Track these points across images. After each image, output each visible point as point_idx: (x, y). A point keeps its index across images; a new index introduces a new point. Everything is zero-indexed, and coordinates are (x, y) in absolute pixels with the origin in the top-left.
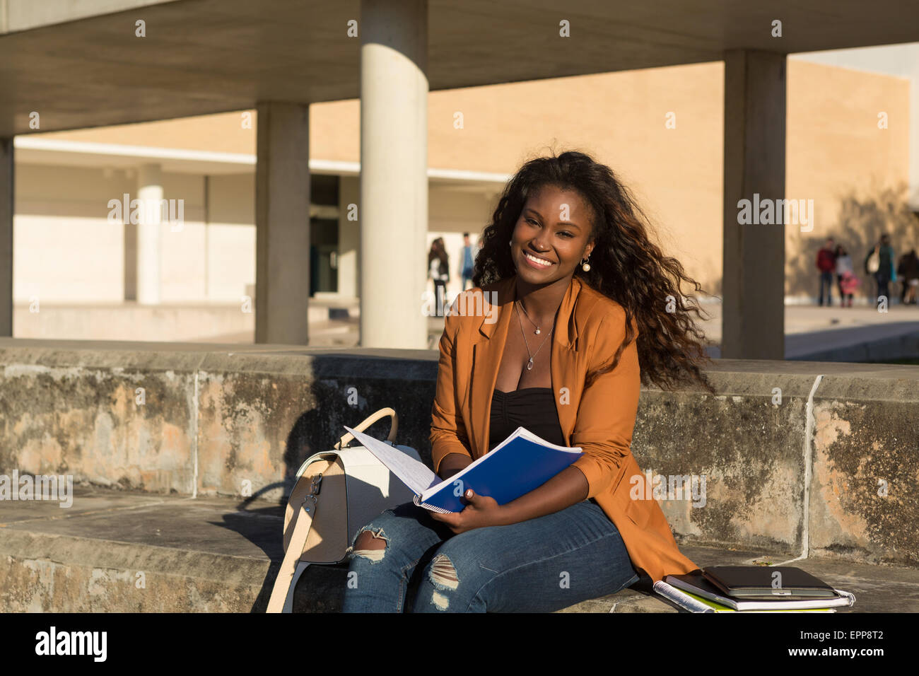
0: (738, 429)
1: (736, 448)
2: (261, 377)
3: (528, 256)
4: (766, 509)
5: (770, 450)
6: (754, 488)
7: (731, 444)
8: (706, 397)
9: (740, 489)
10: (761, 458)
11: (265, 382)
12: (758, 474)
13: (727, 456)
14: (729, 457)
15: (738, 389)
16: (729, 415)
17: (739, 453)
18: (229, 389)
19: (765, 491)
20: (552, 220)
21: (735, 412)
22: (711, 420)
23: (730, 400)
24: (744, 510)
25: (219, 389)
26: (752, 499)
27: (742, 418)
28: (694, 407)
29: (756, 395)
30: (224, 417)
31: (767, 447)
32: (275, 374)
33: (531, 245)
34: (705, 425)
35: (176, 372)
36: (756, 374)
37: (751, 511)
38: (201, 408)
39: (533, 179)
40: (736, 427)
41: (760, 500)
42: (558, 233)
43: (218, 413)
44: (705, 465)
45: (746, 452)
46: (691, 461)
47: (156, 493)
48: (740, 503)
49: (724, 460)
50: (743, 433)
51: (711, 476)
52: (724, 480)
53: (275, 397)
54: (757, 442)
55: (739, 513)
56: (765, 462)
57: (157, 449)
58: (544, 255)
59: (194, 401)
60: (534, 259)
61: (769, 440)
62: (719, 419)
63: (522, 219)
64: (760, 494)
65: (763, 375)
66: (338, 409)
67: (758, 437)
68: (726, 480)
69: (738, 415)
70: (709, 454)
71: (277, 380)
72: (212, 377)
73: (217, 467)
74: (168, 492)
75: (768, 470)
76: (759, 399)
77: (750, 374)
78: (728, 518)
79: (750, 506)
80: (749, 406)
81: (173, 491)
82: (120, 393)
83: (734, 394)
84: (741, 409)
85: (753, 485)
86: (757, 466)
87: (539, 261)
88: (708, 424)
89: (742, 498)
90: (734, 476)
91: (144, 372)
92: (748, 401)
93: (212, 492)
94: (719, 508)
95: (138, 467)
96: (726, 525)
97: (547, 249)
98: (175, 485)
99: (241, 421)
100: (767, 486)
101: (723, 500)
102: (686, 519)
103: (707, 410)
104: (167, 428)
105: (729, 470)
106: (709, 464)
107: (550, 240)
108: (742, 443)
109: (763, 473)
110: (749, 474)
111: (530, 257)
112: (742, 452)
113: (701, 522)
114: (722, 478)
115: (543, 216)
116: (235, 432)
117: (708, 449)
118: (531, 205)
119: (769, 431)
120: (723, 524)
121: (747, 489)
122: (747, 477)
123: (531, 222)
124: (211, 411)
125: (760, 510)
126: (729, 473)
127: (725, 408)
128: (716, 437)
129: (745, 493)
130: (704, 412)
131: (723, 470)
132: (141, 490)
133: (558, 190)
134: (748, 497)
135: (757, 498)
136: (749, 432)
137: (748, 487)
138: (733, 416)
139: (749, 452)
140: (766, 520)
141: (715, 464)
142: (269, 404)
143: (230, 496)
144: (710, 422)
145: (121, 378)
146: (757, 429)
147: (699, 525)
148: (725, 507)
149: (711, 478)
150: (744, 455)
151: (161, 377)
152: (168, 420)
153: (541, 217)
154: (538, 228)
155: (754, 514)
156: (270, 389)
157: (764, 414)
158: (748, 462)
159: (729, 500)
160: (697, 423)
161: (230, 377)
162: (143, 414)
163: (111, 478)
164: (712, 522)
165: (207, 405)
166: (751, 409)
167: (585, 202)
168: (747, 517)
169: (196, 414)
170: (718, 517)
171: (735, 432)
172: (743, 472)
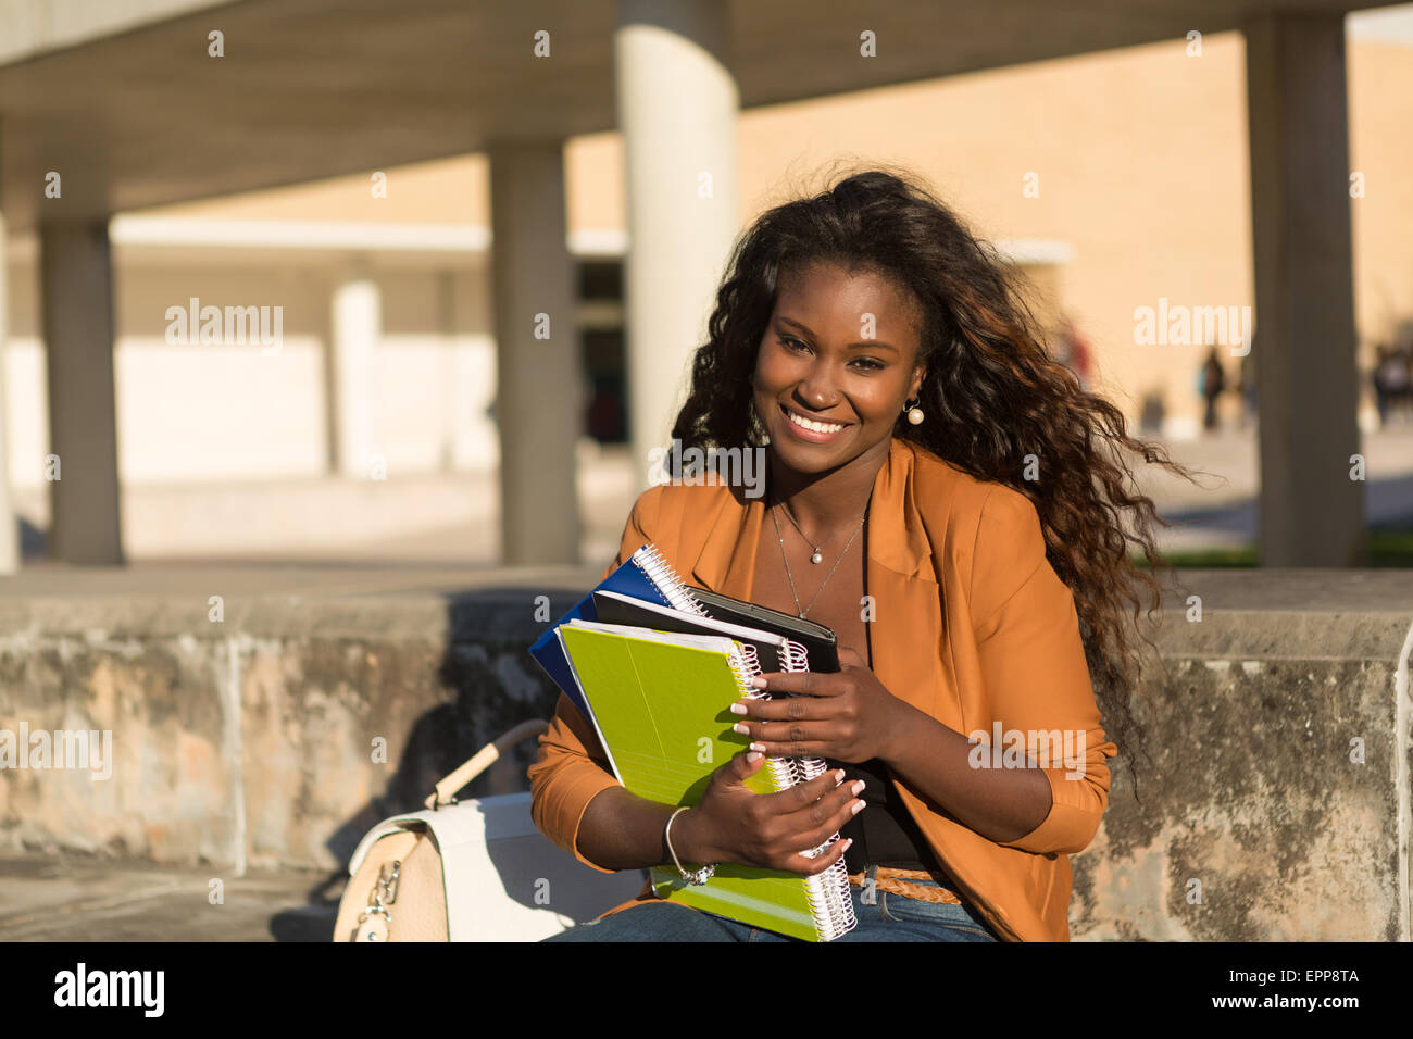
0: (1257, 728)
1: (1253, 766)
2: (345, 643)
3: (793, 417)
4: (1320, 890)
5: (1323, 771)
6: (1294, 848)
7: (1244, 759)
8: (1189, 664)
9: (1265, 850)
10: (1306, 786)
11: (354, 653)
12: (1301, 819)
13: (1236, 783)
14: (1240, 785)
15: (1253, 647)
16: (1238, 700)
17: (1260, 777)
18: (293, 668)
19: (1318, 853)
20: (836, 338)
21: (1250, 694)
22: (1200, 710)
23: (1237, 669)
24: (1276, 893)
25: (275, 667)
26: (1291, 870)
27: (1264, 705)
28: (1165, 684)
29: (1290, 658)
30: (286, 720)
31: (1316, 765)
32: (372, 637)
33: (797, 396)
34: (1189, 720)
35: (199, 638)
36: (1289, 613)
37: (1290, 893)
38: (244, 704)
39: (785, 249)
40: (1253, 725)
41: (1307, 872)
42: (852, 363)
43: (275, 714)
44: (1193, 801)
45: (1275, 774)
46: (1164, 793)
47: (173, 866)
48: (1267, 878)
49: (1230, 791)
50: (1267, 735)
51: (1207, 823)
52: (1233, 832)
53: (375, 680)
54: (1298, 755)
55: (1266, 898)
56: (1314, 793)
57: (172, 781)
58: (825, 414)
59: (232, 691)
60: (806, 423)
61: (1321, 750)
62: (1218, 708)
63: (771, 340)
64: (1306, 860)
65: (1304, 616)
66: (488, 702)
67: (1297, 744)
68: (1237, 832)
69: (1255, 700)
70: (1200, 779)
71: (376, 648)
72: (262, 646)
73: (277, 814)
74: (194, 862)
75: (1320, 811)
76: (1297, 667)
77: (1275, 615)
78: (1243, 909)
79: (1287, 885)
80: (1276, 680)
81: (203, 861)
82: (103, 680)
83: (1245, 657)
84: (1260, 689)
85: (1292, 841)
86: (1297, 803)
87: (817, 427)
88: (1196, 719)
89: (1271, 869)
90: (1252, 824)
91: (143, 638)
92: (1273, 671)
93: (270, 862)
94: (1226, 889)
95: (140, 817)
96: (1240, 923)
97: (833, 401)
98: (207, 850)
99: (316, 728)
100: (1321, 842)
101: (1233, 871)
102: (1158, 910)
103: (1193, 691)
104: (189, 744)
105: (1241, 812)
106: (1201, 799)
107: (835, 381)
108: (1267, 756)
109: (1312, 817)
110: (1283, 819)
111: (798, 420)
112: (1267, 773)
113: (1189, 918)
114: (1228, 828)
115: (815, 332)
116: (307, 748)
117: (1198, 768)
118: (788, 311)
119: (1319, 731)
120: (1235, 921)
121: (1281, 850)
122: (1278, 826)
123: (792, 344)
124: (261, 710)
125: (1307, 893)
126: (1244, 819)
127: (1229, 686)
128: (1214, 745)
129: (1275, 857)
130: (1187, 696)
131: (1230, 811)
132: (146, 861)
133: (841, 273)
134: (1283, 866)
135: (1301, 867)
136: (1280, 734)
137: (1282, 846)
138: (1245, 700)
139: (1280, 773)
140: (1323, 913)
141: (1213, 800)
142: (364, 695)
143: (303, 871)
144: (1199, 715)
145: (103, 652)
146: (1295, 728)
147: (1186, 923)
148: (1237, 887)
149: (1206, 828)
150: (1270, 781)
151: (172, 648)
152: (189, 726)
153: (812, 334)
154: (808, 356)
155: (1296, 901)
156: (364, 668)
157: (1307, 696)
158: (1279, 795)
159: (1244, 872)
160: (1173, 717)
161: (292, 645)
162: (145, 716)
163: (93, 839)
164: (1211, 918)
165: (253, 697)
166: (1280, 687)
167: (900, 291)
168: (1281, 907)
169: (236, 715)
170: (1224, 906)
171: (1251, 735)
172: (1271, 814)
